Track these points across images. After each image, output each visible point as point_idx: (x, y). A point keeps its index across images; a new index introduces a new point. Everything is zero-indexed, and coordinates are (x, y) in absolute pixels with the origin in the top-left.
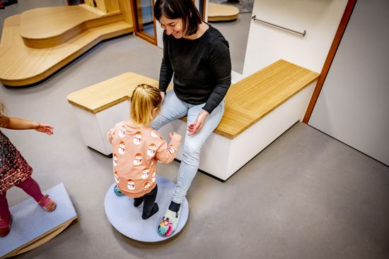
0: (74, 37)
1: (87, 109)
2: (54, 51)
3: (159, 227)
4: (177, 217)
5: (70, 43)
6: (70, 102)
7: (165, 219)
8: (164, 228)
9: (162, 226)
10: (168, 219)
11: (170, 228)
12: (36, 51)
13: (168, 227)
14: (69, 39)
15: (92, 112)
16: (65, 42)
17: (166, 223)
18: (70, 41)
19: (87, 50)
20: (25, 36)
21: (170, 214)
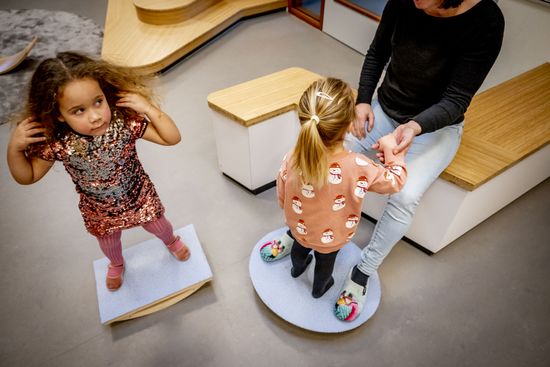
0: (204, 10)
1: (236, 119)
2: (176, 29)
3: (337, 305)
4: (364, 294)
5: (199, 19)
6: (212, 106)
7: (346, 295)
8: (345, 307)
9: (342, 304)
10: (350, 296)
11: (354, 309)
12: (152, 28)
13: (350, 308)
14: (197, 14)
15: (244, 124)
16: (192, 17)
17: (348, 301)
18: (198, 17)
19: (219, 32)
20: (140, 6)
21: (353, 288)
